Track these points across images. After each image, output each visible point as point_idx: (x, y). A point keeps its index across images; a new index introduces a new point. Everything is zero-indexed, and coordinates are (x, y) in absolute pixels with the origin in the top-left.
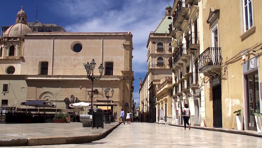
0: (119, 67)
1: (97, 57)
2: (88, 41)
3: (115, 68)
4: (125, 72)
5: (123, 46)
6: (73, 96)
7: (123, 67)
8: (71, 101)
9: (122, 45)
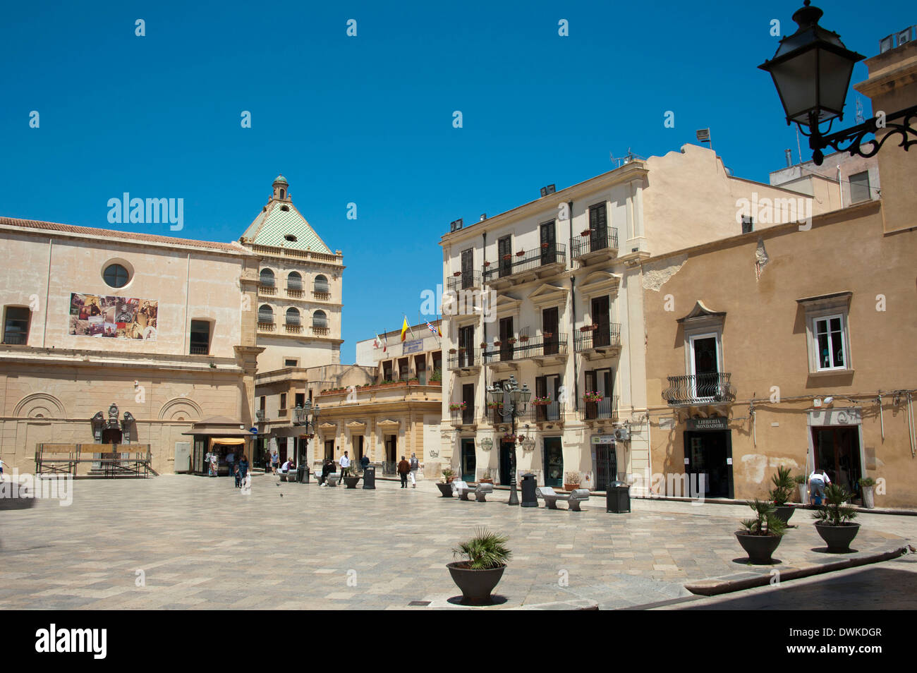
0: (228, 337)
1: (174, 305)
2: (150, 258)
3: (217, 336)
4: (246, 349)
5: (239, 283)
6: (116, 407)
7: (239, 335)
8: (110, 421)
9: (237, 279)
